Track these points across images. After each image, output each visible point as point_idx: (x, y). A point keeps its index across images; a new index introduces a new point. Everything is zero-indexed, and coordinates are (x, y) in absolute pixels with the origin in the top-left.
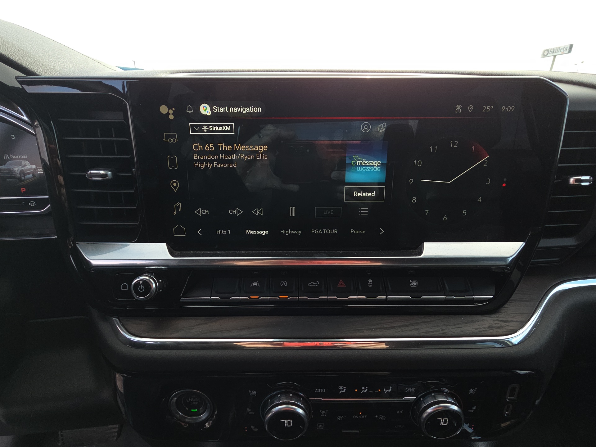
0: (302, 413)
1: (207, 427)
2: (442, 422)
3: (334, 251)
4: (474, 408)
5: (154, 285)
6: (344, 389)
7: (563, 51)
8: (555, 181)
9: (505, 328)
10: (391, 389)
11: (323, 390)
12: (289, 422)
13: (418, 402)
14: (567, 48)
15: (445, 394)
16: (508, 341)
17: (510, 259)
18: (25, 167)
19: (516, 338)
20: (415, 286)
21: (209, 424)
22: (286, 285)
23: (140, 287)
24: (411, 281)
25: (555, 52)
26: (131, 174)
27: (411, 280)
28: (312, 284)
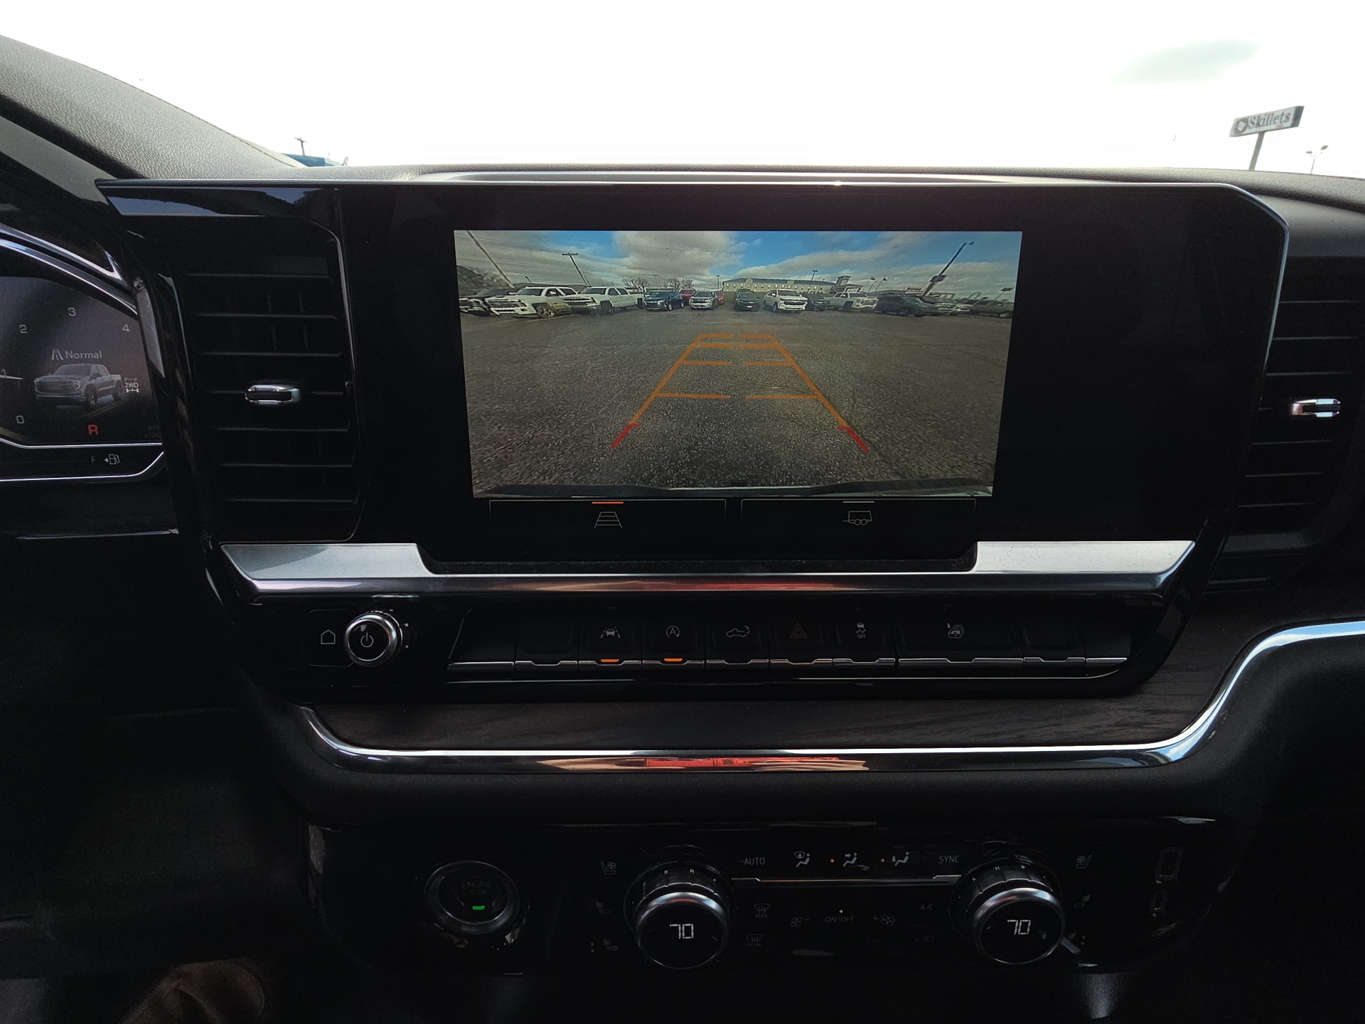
0: (716, 909)
1: (509, 941)
2: (1018, 927)
3: (782, 562)
4: (1087, 898)
5: (394, 634)
6: (806, 857)
7: (1281, 122)
8: (1260, 409)
9: (1152, 726)
10: (907, 858)
11: (761, 861)
12: (688, 929)
13: (965, 886)
14: (1289, 114)
15: (1023, 867)
16: (1156, 753)
17: (1163, 578)
18: (98, 378)
19: (1176, 747)
20: (958, 635)
21: (512, 937)
22: (678, 635)
23: (365, 638)
24: (949, 626)
25: (1263, 125)
26: (342, 393)
27: (948, 624)
28: (735, 632)
